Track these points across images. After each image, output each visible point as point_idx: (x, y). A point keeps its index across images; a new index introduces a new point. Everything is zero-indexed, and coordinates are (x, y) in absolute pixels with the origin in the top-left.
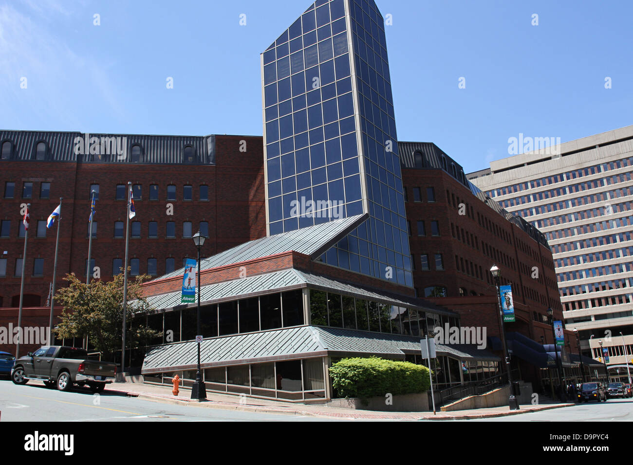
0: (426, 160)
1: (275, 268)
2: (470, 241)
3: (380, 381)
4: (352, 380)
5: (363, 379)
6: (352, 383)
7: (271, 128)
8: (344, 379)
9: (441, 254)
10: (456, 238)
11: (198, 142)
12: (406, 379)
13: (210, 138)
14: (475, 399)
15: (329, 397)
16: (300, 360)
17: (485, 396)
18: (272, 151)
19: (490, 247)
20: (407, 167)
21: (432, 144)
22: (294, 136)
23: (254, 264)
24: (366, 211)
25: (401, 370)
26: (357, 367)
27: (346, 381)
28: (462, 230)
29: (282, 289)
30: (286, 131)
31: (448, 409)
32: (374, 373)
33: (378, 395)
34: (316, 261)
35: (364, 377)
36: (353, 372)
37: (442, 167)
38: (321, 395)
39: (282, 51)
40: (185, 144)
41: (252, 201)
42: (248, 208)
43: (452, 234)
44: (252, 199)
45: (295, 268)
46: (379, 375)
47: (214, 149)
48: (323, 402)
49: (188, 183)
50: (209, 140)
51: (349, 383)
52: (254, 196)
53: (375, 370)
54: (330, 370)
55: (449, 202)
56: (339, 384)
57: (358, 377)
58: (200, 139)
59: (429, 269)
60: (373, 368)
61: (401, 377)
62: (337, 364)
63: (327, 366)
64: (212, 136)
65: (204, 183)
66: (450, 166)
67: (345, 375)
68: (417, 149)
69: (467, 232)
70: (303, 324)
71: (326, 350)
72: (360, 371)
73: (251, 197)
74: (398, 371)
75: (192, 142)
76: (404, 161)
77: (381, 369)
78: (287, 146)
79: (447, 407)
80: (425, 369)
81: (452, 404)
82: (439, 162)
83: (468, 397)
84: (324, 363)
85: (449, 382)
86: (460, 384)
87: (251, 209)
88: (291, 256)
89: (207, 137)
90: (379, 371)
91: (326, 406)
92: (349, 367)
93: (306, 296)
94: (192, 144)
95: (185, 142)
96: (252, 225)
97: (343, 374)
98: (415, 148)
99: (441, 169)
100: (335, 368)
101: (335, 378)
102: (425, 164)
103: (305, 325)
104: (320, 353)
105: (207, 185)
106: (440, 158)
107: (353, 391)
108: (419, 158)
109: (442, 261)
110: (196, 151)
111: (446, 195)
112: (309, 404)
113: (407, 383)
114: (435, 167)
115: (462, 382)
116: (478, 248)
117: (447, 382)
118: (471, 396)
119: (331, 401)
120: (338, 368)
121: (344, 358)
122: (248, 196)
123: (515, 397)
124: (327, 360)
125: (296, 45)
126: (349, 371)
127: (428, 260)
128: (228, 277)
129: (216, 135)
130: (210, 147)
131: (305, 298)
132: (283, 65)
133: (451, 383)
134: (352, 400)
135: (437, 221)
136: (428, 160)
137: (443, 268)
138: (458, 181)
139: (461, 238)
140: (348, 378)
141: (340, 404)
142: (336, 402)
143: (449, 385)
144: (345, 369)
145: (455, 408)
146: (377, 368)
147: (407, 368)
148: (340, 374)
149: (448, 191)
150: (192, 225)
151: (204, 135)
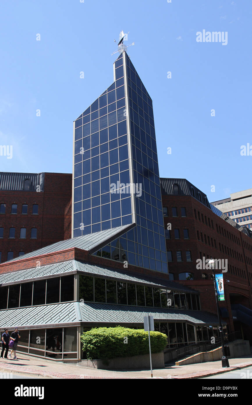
0: (181, 190)
1: (63, 260)
2: (211, 242)
3: (118, 347)
4: (95, 346)
5: (104, 345)
6: (95, 348)
7: (77, 168)
8: (89, 345)
9: (190, 251)
10: (200, 240)
11: (34, 177)
12: (142, 343)
13: (42, 175)
14: (203, 355)
15: (80, 358)
16: (62, 328)
17: (212, 352)
18: (77, 182)
19: (225, 246)
20: (168, 194)
21: (185, 180)
22: (91, 173)
23: (50, 256)
24: (134, 221)
25: (139, 337)
26: (100, 336)
27: (91, 346)
28: (205, 235)
29: (61, 274)
30: (87, 170)
31: (180, 364)
32: (113, 340)
33: (117, 357)
34: (93, 255)
35: (104, 343)
36: (96, 339)
37: (192, 195)
38: (75, 356)
39: (86, 120)
40: (25, 178)
41: (67, 215)
42: (64, 220)
43: (197, 238)
44: (67, 214)
45: (76, 259)
46: (117, 342)
47: (43, 182)
48: (75, 362)
49: (25, 203)
50: (41, 176)
51: (93, 348)
52: (68, 212)
53: (114, 338)
54: (82, 337)
55: (196, 217)
56: (86, 348)
57: (100, 343)
58: (35, 175)
59: (182, 260)
60: (113, 337)
61: (138, 342)
62: (86, 333)
63: (80, 334)
64: (43, 173)
65: (36, 203)
66: (198, 194)
67: (90, 342)
68: (175, 182)
69: (208, 237)
70: (73, 300)
71: (80, 321)
72: (101, 339)
73: (66, 213)
74: (135, 338)
75: (30, 177)
76: (167, 191)
77: (119, 337)
78: (86, 179)
79: (180, 362)
80: (161, 335)
81: (185, 359)
82: (189, 191)
83: (199, 354)
84: (78, 332)
85: (187, 341)
86: (195, 343)
87: (65, 220)
88: (74, 251)
89: (40, 174)
90: (117, 338)
91: (77, 365)
92: (94, 335)
93: (76, 280)
94: (30, 178)
95: (26, 177)
96: (66, 230)
97: (89, 340)
98: (174, 183)
99: (190, 196)
100: (85, 336)
101: (84, 343)
102: (180, 192)
103: (74, 301)
104: (75, 324)
105: (37, 204)
106: (190, 189)
107: (97, 354)
108: (176, 188)
109: (191, 256)
110: (32, 183)
111: (194, 213)
112: (66, 363)
113: (143, 347)
114: (186, 194)
115: (196, 341)
116: (216, 247)
117: (185, 342)
118: (201, 353)
119: (81, 361)
120: (86, 336)
121: (94, 328)
122: (64, 212)
123: (226, 357)
124: (80, 328)
125: (95, 116)
126: (94, 338)
127: (182, 255)
128: (34, 265)
129: (45, 173)
130: (41, 180)
131: (76, 281)
132: (86, 128)
133: (188, 342)
134: (95, 362)
135: (188, 229)
136: (182, 190)
137: (191, 260)
138: (203, 204)
139: (204, 241)
140: (92, 344)
141: (87, 363)
142: (85, 362)
143: (186, 344)
144: (91, 337)
145: (187, 362)
146: (116, 336)
147: (144, 335)
148: (87, 341)
149: (195, 210)
150: (26, 230)
151: (38, 173)
